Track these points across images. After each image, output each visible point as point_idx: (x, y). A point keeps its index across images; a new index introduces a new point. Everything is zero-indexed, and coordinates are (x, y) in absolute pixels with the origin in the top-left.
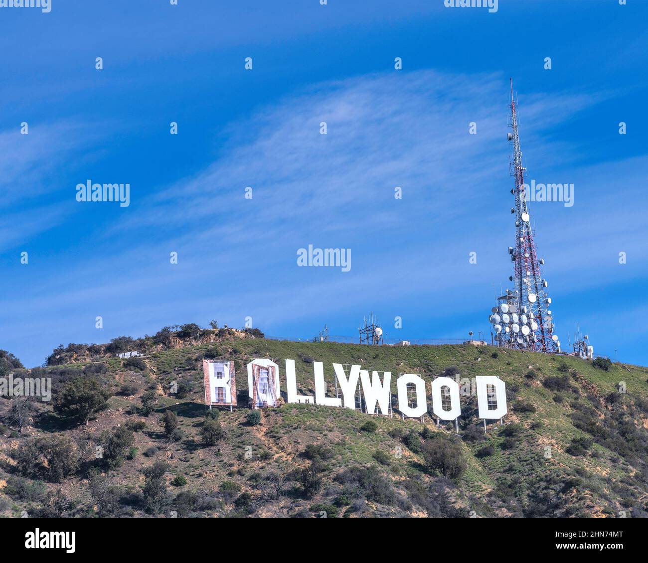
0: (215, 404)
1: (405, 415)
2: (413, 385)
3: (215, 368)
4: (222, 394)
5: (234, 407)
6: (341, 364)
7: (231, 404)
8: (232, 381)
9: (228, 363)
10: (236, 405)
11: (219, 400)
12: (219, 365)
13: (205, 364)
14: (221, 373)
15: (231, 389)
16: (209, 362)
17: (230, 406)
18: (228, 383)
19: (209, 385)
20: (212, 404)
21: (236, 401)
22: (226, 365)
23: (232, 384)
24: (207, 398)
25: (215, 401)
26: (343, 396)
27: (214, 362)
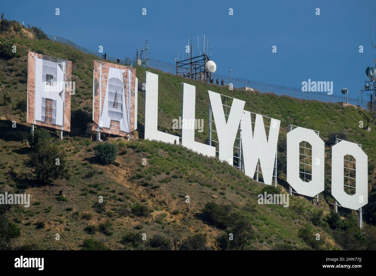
0: (40, 124)
1: (293, 190)
2: (308, 145)
3: (45, 67)
4: (51, 110)
5: (65, 133)
6: (219, 95)
7: (62, 129)
8: (67, 93)
9: (64, 64)
10: (69, 131)
11: (46, 118)
12: (50, 64)
13: (30, 60)
14: (52, 77)
15: (65, 105)
16: (36, 56)
17: (60, 130)
18: (60, 94)
19: (34, 92)
20: (35, 123)
21: (70, 125)
22: (61, 66)
23: (66, 97)
24: (29, 113)
25: (40, 119)
26: (218, 144)
27: (43, 59)
